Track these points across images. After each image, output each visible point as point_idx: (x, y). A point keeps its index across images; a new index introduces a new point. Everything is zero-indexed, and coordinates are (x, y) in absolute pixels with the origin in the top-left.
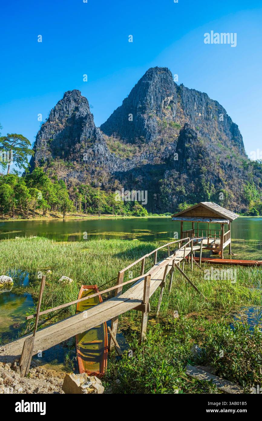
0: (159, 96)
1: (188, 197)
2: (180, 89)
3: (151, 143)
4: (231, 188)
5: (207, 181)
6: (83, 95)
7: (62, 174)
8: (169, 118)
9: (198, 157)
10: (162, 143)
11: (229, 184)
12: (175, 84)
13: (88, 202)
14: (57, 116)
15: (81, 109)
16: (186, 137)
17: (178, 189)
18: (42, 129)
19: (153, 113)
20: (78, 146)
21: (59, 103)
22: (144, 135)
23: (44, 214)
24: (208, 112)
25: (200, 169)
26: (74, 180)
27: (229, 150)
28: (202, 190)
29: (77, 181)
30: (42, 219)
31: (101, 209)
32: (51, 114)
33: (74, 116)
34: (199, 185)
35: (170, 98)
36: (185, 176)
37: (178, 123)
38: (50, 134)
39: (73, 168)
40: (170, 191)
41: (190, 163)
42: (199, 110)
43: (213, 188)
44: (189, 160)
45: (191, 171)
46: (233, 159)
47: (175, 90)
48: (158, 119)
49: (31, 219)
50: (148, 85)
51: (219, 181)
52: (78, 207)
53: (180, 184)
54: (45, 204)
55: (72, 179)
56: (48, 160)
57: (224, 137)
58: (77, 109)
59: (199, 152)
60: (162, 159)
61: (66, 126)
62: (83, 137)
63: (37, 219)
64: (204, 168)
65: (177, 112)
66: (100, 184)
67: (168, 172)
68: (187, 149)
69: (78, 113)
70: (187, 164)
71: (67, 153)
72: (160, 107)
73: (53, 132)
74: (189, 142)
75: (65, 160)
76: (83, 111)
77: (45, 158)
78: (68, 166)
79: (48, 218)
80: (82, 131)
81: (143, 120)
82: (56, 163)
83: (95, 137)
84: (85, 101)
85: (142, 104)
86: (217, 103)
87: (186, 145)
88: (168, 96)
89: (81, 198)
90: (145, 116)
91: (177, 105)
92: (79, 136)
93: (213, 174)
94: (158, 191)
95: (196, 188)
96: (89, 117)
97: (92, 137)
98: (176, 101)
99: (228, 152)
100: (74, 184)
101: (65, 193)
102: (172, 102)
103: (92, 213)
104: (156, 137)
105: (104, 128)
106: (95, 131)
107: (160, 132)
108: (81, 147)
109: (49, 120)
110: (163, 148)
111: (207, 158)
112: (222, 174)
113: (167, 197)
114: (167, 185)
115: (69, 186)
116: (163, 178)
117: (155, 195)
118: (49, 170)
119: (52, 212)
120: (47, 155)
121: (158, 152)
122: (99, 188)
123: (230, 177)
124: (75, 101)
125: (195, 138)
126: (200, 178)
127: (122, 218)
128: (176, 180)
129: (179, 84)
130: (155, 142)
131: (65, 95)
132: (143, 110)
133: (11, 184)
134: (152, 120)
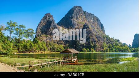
0: (77, 14)
2: (85, 12)
3: (74, 28)
4: (99, 44)
5: (92, 41)
7: (44, 39)
8: (81, 21)
9: (89, 34)
10: (78, 29)
11: (98, 43)
12: (83, 11)
13: (52, 48)
14: (43, 21)
15: (50, 19)
16: (85, 27)
18: (38, 26)
19: (75, 19)
20: (49, 30)
21: (43, 17)
22: (72, 26)
23: (38, 52)
24: (94, 20)
26: (48, 41)
28: (90, 44)
29: (49, 41)
30: (38, 53)
31: (56, 50)
32: (41, 21)
33: (48, 21)
34: (89, 42)
35: (81, 15)
37: (84, 22)
38: (41, 27)
39: (48, 37)
42: (91, 19)
43: (93, 44)
44: (86, 34)
46: (101, 35)
47: (83, 13)
48: (77, 21)
49: (35, 53)
50: (73, 11)
51: (95, 41)
52: (49, 50)
54: (38, 49)
55: (47, 41)
56: (40, 35)
57: (99, 28)
58: (49, 18)
61: (46, 24)
62: (51, 27)
65: (84, 19)
66: (57, 42)
69: (49, 20)
71: (46, 32)
72: (78, 17)
73: (42, 26)
76: (51, 19)
77: (39, 34)
78: (46, 36)
79: (40, 53)
80: (51, 25)
81: (72, 21)
82: (43, 36)
83: (55, 27)
84: (52, 16)
85: (72, 16)
89: (50, 47)
90: (73, 20)
91: (84, 17)
93: (93, 39)
94: (76, 44)
96: (53, 21)
98: (83, 16)
99: (100, 32)
100: (48, 42)
101: (45, 45)
102: (82, 16)
103: (54, 52)
104: (76, 27)
105: (58, 24)
106: (55, 25)
107: (77, 25)
108: (51, 30)
109: (40, 23)
111: (92, 34)
112: (96, 39)
113: (79, 46)
115: (47, 43)
117: (75, 46)
118: (41, 38)
119: (41, 51)
120: (40, 33)
122: (56, 44)
123: (99, 40)
125: (88, 28)
126: (89, 40)
131: (45, 15)
132: (72, 18)
133: (29, 43)
134: (75, 21)
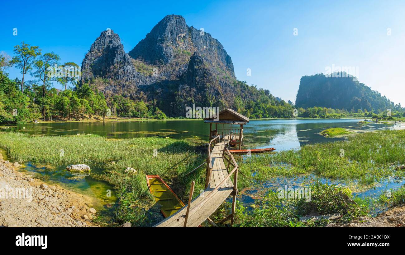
0: (175, 32)
2: (190, 29)
3: (168, 65)
4: (226, 99)
5: (210, 93)
7: (101, 88)
8: (182, 47)
9: (204, 76)
10: (177, 65)
11: (225, 97)
12: (187, 26)
13: (120, 108)
14: (96, 48)
15: (114, 42)
16: (195, 61)
17: (189, 99)
18: (86, 58)
19: (170, 44)
20: (112, 67)
21: (97, 39)
22: (163, 58)
23: (90, 117)
24: (210, 46)
25: (205, 85)
26: (110, 92)
27: (225, 73)
28: (206, 99)
29: (112, 93)
30: (89, 121)
31: (131, 113)
32: (92, 47)
33: (109, 46)
34: (204, 96)
35: (183, 35)
36: (194, 90)
37: (189, 51)
38: (92, 60)
39: (109, 83)
40: (183, 100)
41: (198, 81)
42: (204, 44)
43: (214, 99)
44: (198, 77)
45: (198, 86)
46: (227, 79)
47: (187, 30)
48: (174, 48)
49: (81, 121)
50: (166, 26)
51: (219, 94)
52: (113, 112)
53: (190, 95)
54: (91, 110)
55: (108, 92)
56: (90, 78)
57: (221, 64)
58: (111, 42)
59: (205, 73)
60: (177, 76)
61: (103, 54)
62: (116, 60)
63: (85, 121)
64: (208, 84)
65: (188, 44)
66: (129, 95)
67: (181, 86)
68: (196, 70)
69: (111, 45)
70: (196, 81)
71: (105, 73)
72: (175, 39)
73: (93, 59)
74: (198, 65)
75: (102, 78)
76: (115, 43)
77: (88, 77)
78: (105, 82)
79: (93, 120)
80: (115, 56)
81: (162, 48)
82: (97, 80)
83: (125, 60)
84: (117, 36)
85: (162, 37)
86: (217, 41)
87: (195, 67)
88: (181, 33)
89: (116, 106)
90: (164, 45)
91: (188, 40)
92: (113, 60)
93: (214, 89)
94: (174, 101)
95: (202, 99)
96: (120, 47)
97: (122, 60)
98: (187, 36)
99: (224, 73)
100: (110, 95)
101: (104, 102)
102: (184, 37)
103: (124, 117)
104: (172, 60)
105: (131, 54)
106: (125, 56)
107: (175, 57)
108: (115, 68)
109: (90, 51)
110: (177, 68)
111: (210, 77)
112: (220, 89)
113: (181, 105)
114: (181, 96)
115: (106, 97)
116: (178, 90)
117: (172, 103)
118: (92, 85)
119: (95, 116)
120: (90, 75)
121: (173, 71)
122: (128, 98)
123: (226, 92)
124: (109, 37)
125: (202, 62)
126: (205, 92)
127: (147, 120)
128: (187, 93)
129: (190, 26)
130: (171, 64)
131: (102, 34)
132: (162, 41)
133: (68, 96)
134: (169, 48)
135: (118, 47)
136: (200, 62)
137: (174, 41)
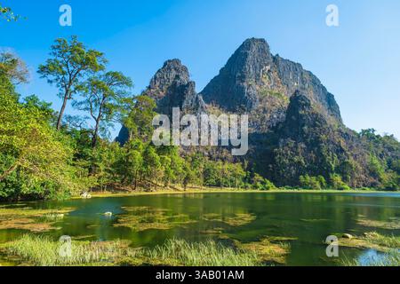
0: (258, 65)
1: (308, 169)
2: (276, 59)
3: (253, 112)
4: (355, 158)
5: (328, 150)
6: (182, 64)
8: (267, 87)
9: (315, 125)
11: (352, 154)
14: (158, 84)
15: (181, 77)
16: (299, 104)
17: (296, 159)
19: (252, 82)
21: (159, 71)
22: (245, 103)
23: (165, 186)
24: (303, 82)
25: (319, 138)
28: (324, 160)
32: (151, 81)
33: (175, 83)
34: (319, 154)
35: (268, 68)
36: (303, 146)
40: (287, 162)
41: (307, 132)
42: (295, 79)
43: (336, 158)
44: (306, 128)
45: (309, 140)
47: (272, 60)
48: (258, 88)
49: (154, 192)
50: (246, 55)
51: (342, 150)
53: (297, 154)
58: (177, 77)
60: (269, 127)
61: (167, 94)
64: (323, 137)
65: (275, 82)
67: (282, 140)
68: (302, 116)
69: (179, 82)
70: (303, 132)
72: (259, 75)
74: (303, 109)
76: (184, 79)
79: (170, 191)
80: (184, 98)
81: (242, 88)
83: (198, 104)
84: (185, 69)
85: (241, 72)
87: (300, 112)
88: (266, 65)
90: (245, 84)
91: (274, 74)
92: (181, 104)
93: (333, 143)
94: (273, 162)
95: (316, 159)
96: (191, 84)
97: (194, 104)
98: (273, 70)
102: (270, 71)
104: (258, 106)
106: (197, 98)
109: (149, 88)
110: (268, 116)
111: (324, 126)
112: (343, 144)
113: (285, 168)
114: (283, 155)
116: (278, 147)
117: (271, 166)
123: (351, 147)
124: (175, 69)
126: (320, 148)
128: (292, 149)
129: (274, 55)
130: (257, 111)
132: (242, 78)
133: (139, 150)
134: (253, 88)
135: (188, 85)
136: (306, 104)
137: (257, 78)
